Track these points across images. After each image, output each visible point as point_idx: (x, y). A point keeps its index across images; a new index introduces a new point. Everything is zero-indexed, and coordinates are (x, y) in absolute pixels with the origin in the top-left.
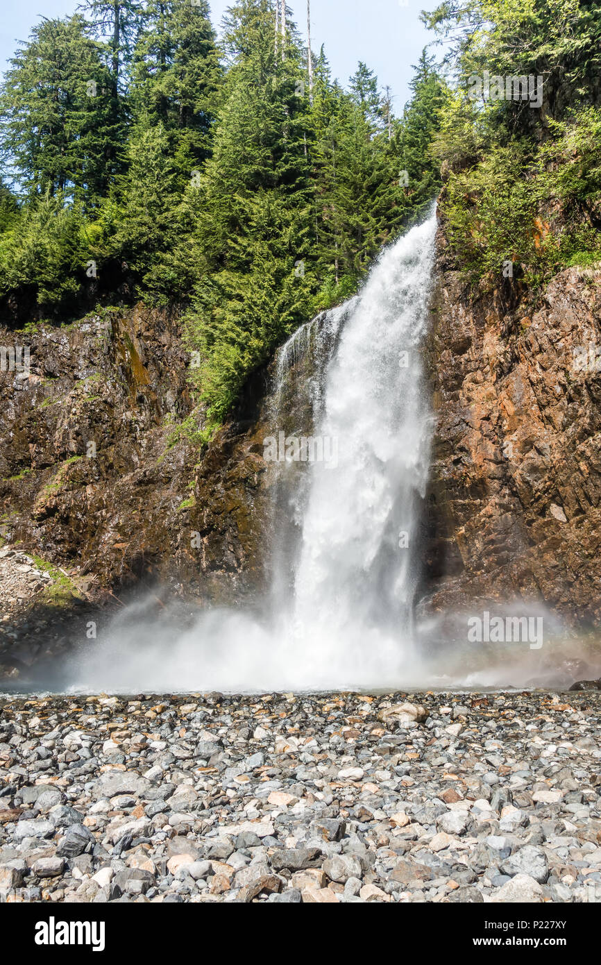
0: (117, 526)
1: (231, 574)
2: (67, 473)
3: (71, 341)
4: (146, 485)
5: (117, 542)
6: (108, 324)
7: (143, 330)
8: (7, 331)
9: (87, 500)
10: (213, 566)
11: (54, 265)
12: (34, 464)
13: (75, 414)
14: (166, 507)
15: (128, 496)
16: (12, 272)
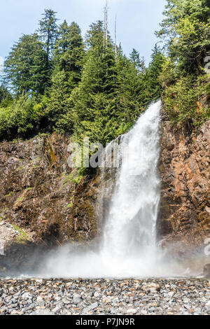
0: (44, 214)
1: (86, 232)
2: (26, 194)
3: (29, 146)
4: (55, 198)
5: (43, 219)
6: (42, 140)
7: (55, 142)
8: (7, 142)
9: (33, 204)
10: (79, 229)
11: (24, 119)
12: (14, 190)
13: (30, 172)
14: (62, 207)
15: (48, 202)
16: (9, 122)
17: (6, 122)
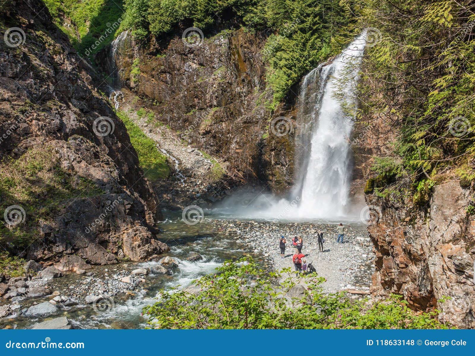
0: (236, 142)
1: (283, 167)
2: (213, 116)
3: (210, 48)
4: (248, 123)
5: (237, 149)
6: (227, 40)
7: (243, 44)
8: (179, 39)
9: (223, 129)
10: (276, 164)
11: (201, 11)
12: (197, 108)
13: (215, 88)
14: (257, 135)
15: (240, 128)
16: (181, 11)
17: (176, 11)
